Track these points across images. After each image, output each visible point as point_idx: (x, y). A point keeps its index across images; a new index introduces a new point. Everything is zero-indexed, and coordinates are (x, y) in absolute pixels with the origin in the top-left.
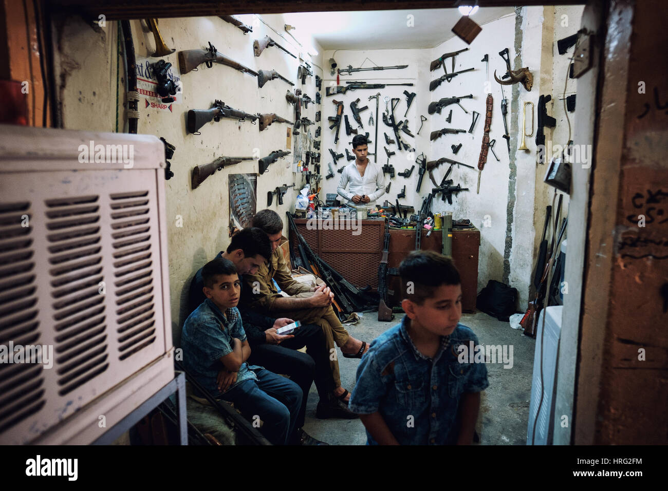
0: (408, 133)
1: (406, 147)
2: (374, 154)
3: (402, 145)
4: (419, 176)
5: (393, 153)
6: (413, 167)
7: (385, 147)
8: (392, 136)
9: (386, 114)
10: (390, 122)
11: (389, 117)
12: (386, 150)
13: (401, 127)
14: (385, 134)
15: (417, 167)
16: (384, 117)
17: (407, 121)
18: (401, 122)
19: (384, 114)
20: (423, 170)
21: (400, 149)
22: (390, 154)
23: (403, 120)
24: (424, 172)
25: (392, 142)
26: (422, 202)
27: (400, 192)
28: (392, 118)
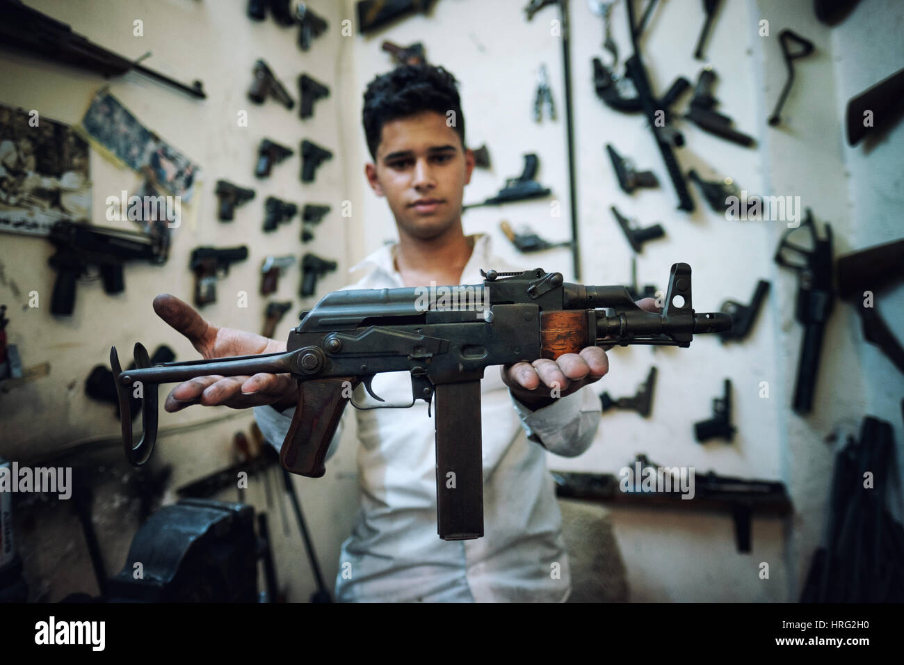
0: (723, 129)
1: (718, 197)
2: (566, 245)
3: (695, 191)
4: (797, 333)
5: (656, 233)
6: (763, 289)
7: (614, 210)
8: (645, 155)
9: (607, 59)
10: (628, 91)
11: (620, 71)
12: (622, 222)
13: (683, 107)
14: (611, 151)
15: (784, 289)
16: (599, 70)
17: (709, 77)
18: (681, 85)
19: (597, 63)
20: (821, 297)
21: (687, 205)
22: (641, 238)
23: (692, 72)
24: (829, 310)
25: (646, 181)
26: (826, 459)
27: (704, 412)
28: (637, 70)
